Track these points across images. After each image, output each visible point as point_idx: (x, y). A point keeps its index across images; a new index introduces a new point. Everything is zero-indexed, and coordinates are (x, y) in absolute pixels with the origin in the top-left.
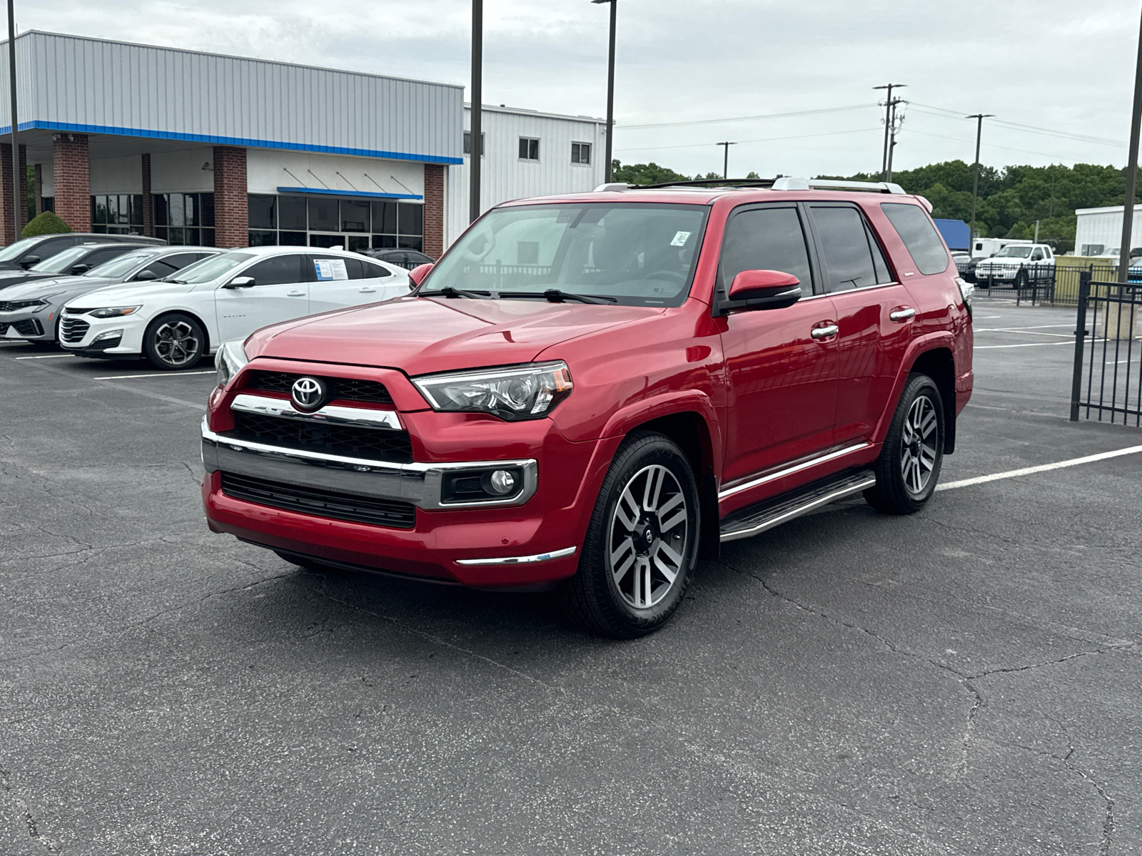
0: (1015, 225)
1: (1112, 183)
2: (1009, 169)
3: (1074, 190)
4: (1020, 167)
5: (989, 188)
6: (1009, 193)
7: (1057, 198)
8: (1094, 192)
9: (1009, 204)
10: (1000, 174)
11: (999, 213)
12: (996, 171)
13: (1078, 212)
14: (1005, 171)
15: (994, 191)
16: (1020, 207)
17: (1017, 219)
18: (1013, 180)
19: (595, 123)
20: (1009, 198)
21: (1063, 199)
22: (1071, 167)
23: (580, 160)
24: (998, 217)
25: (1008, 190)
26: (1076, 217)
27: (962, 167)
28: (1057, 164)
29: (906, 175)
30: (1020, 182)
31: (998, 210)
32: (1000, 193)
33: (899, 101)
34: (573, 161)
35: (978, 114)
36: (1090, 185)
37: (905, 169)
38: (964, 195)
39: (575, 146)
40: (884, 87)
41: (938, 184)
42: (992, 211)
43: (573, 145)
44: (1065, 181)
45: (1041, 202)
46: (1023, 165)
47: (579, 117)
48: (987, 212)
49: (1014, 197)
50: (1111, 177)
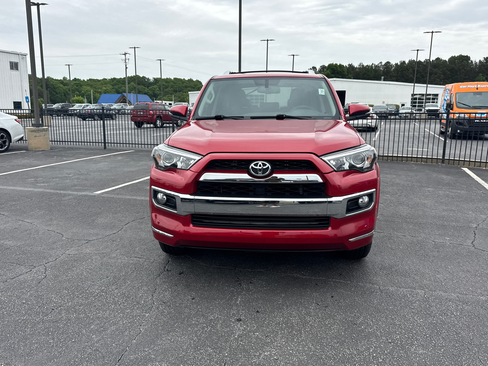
0: (158, 97)
1: (185, 84)
2: (154, 78)
3: (175, 86)
4: (157, 78)
5: (149, 84)
6: (155, 86)
7: (170, 88)
8: (180, 87)
9: (156, 90)
10: (151, 80)
11: (153, 93)
12: (150, 79)
13: (189, 93)
14: (153, 79)
15: (150, 86)
16: (159, 91)
17: (158, 95)
18: (156, 82)
19: (19, 54)
20: (155, 88)
21: (172, 89)
22: (173, 79)
23: (14, 69)
24: (153, 94)
25: (155, 85)
26: (189, 94)
27: (139, 78)
28: (168, 78)
29: (121, 79)
30: (158, 83)
31: (152, 92)
32: (152, 87)
33: (127, 54)
34: (11, 69)
35: (160, 59)
36: (179, 84)
37: (121, 77)
38: (141, 87)
39: (11, 63)
40: (133, 48)
41: (132, 83)
42: (151, 92)
43: (10, 62)
44: (172, 83)
45: (165, 90)
46: (158, 77)
47: (11, 51)
48: (149, 92)
49: (157, 88)
50: (185, 82)
